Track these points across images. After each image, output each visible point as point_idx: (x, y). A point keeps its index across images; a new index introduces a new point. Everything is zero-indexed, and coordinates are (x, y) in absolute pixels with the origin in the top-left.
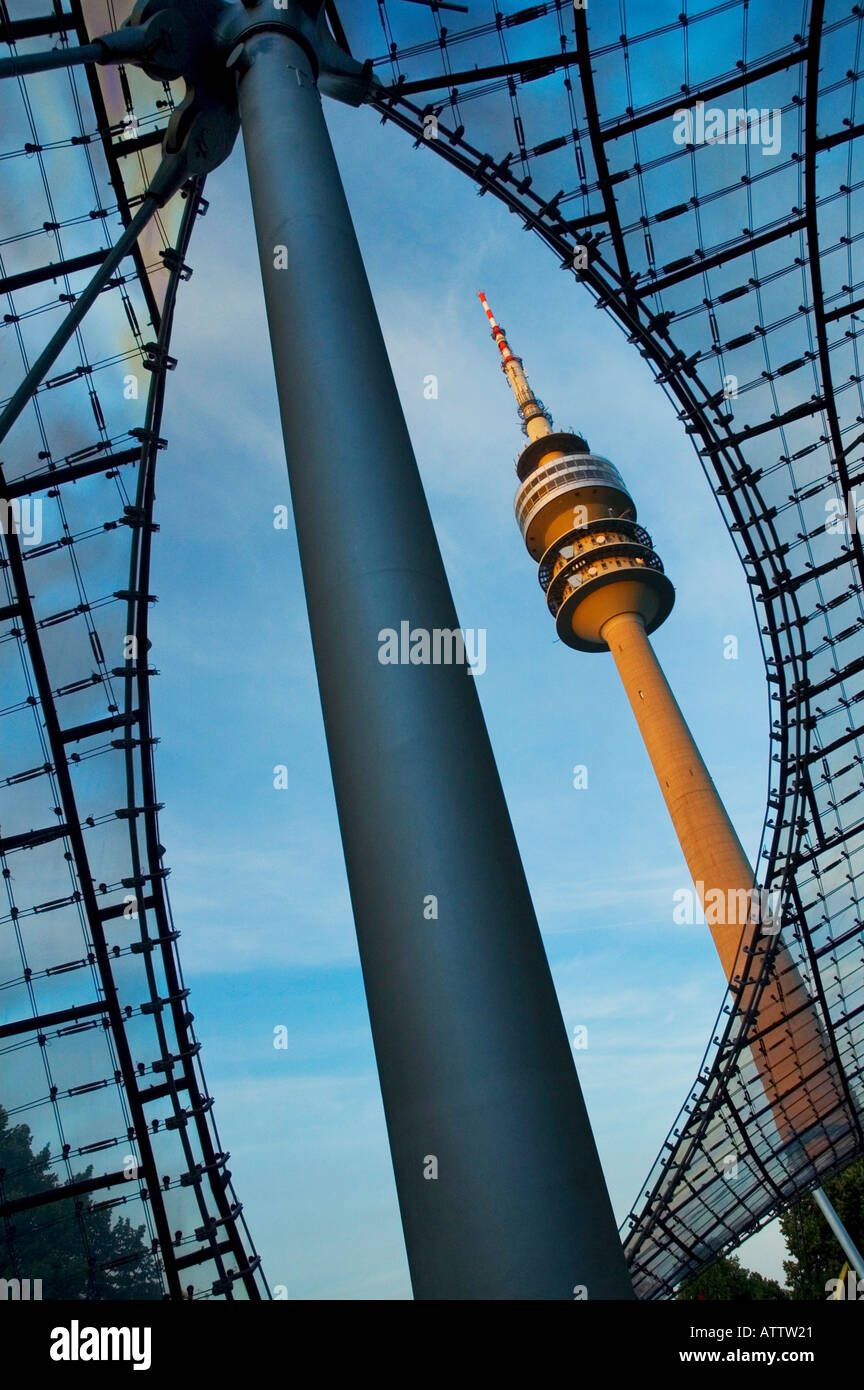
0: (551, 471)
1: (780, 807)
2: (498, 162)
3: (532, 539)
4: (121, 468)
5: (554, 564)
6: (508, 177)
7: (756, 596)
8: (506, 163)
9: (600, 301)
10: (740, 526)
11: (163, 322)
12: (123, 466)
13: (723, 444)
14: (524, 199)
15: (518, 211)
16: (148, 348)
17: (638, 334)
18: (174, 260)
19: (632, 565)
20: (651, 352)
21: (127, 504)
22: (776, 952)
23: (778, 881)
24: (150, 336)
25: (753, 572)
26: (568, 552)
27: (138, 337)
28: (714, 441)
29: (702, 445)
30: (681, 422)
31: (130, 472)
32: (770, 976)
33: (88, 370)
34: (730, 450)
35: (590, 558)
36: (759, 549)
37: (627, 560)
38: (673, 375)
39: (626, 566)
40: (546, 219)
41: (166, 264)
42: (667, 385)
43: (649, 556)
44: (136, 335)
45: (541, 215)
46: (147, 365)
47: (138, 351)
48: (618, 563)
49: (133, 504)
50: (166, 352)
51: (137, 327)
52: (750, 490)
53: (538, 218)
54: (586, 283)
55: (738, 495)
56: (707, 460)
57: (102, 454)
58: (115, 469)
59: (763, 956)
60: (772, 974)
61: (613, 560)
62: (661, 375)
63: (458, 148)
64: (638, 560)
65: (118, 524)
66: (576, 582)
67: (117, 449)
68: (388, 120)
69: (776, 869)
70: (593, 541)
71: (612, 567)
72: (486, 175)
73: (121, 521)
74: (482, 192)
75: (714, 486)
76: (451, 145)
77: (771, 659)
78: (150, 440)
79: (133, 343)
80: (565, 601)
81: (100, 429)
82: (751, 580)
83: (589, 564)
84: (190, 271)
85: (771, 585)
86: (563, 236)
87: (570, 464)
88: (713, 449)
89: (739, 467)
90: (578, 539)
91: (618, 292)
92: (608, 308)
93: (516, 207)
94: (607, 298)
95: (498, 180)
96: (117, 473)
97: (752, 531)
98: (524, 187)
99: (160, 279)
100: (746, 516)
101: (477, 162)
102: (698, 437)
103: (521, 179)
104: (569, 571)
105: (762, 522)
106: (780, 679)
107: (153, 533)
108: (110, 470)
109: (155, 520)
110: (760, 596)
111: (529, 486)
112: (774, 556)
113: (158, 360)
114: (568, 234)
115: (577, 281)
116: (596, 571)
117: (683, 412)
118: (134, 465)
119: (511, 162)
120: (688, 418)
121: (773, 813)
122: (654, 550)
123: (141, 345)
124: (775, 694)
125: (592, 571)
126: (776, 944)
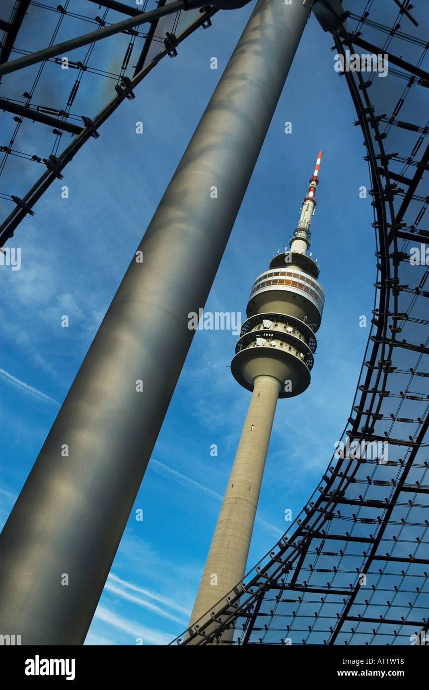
0: (290, 274)
1: (283, 549)
2: (376, 114)
3: (254, 303)
4: (65, 133)
5: (256, 325)
6: (375, 126)
7: (347, 430)
8: (379, 118)
9: (375, 223)
10: (365, 389)
11: (142, 71)
12: (67, 132)
13: (386, 341)
14: (376, 144)
15: (368, 147)
16: (125, 80)
17: (382, 253)
18: (172, 43)
19: (297, 355)
20: (383, 268)
21: (54, 154)
22: (228, 627)
23: (255, 589)
24: (130, 74)
25: (354, 417)
26: (267, 324)
27: (123, 70)
28: (382, 336)
29: (375, 333)
30: (373, 314)
31: (68, 139)
32: (215, 639)
33: (85, 69)
34: (387, 347)
35: (277, 336)
36: (366, 407)
37: (296, 351)
38: (386, 288)
39: (293, 353)
40: (379, 162)
41: (166, 42)
42: (379, 291)
43: (309, 357)
44: (123, 68)
45: (378, 158)
46: (118, 88)
47: (118, 78)
48: (290, 348)
49: (57, 156)
50: (132, 88)
51: (127, 64)
52: (383, 374)
53: (375, 158)
54: (375, 209)
55: (375, 372)
56: (372, 343)
57: (60, 118)
58: (61, 130)
59: (219, 624)
60: (217, 638)
61: (288, 346)
62: (379, 283)
63: (361, 92)
64: (302, 354)
65: (42, 161)
66: (261, 342)
67: (69, 121)
68: (336, 49)
69: (258, 581)
70: (285, 327)
71: (285, 348)
72: (365, 117)
73: (44, 160)
74: (357, 124)
75: (366, 359)
76: (358, 88)
77: (332, 468)
78: (91, 129)
79: (118, 71)
80: (248, 348)
81: (68, 104)
82: (350, 420)
83: (273, 338)
84: (176, 54)
85: (359, 430)
86: (381, 176)
87: (302, 278)
88: (379, 339)
89: (386, 358)
90: (278, 321)
91: (387, 225)
92: (377, 230)
93: (368, 144)
94: (380, 224)
95: (369, 124)
96: (60, 134)
97: (369, 396)
98: (380, 137)
99: (157, 47)
100: (372, 385)
101: (365, 106)
102: (376, 328)
103: (381, 132)
104: (261, 334)
105: (377, 395)
106: (330, 482)
107: (57, 178)
108: (58, 129)
109: (63, 172)
110: (349, 431)
111: (272, 274)
112: (371, 416)
113: (125, 90)
114: (384, 177)
115: (372, 204)
116: (276, 344)
117: (377, 310)
118: (72, 136)
119: (382, 119)
120: (377, 315)
121: (277, 550)
122: (314, 355)
123: (122, 74)
124: (322, 488)
125: (273, 343)
126: (230, 623)
